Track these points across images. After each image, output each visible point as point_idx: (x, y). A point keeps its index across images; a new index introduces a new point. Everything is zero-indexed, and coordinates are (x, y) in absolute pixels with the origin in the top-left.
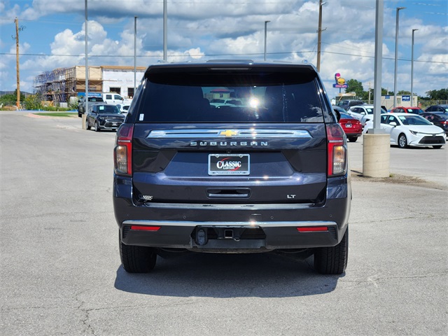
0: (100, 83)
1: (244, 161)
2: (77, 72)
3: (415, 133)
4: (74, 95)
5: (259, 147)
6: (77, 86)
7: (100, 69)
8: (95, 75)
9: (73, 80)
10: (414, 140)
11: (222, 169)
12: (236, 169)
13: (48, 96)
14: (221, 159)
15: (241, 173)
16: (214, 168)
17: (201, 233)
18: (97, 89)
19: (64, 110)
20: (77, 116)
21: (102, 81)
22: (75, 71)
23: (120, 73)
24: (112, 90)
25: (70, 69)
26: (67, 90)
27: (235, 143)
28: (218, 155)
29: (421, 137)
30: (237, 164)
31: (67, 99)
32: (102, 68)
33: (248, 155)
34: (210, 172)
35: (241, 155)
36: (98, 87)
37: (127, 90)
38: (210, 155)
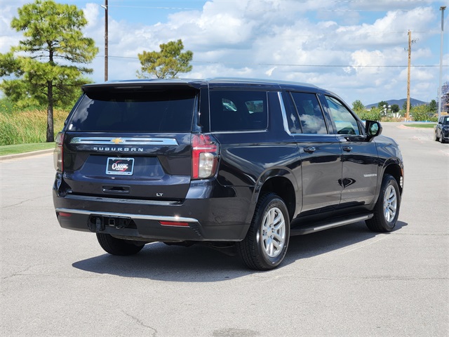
1: (130, 163)
5: (137, 152)
11: (115, 170)
14: (115, 161)
16: (110, 169)
17: (98, 221)
27: (121, 149)
28: (113, 159)
30: (125, 166)
34: (107, 172)
35: (129, 159)
38: (109, 158)
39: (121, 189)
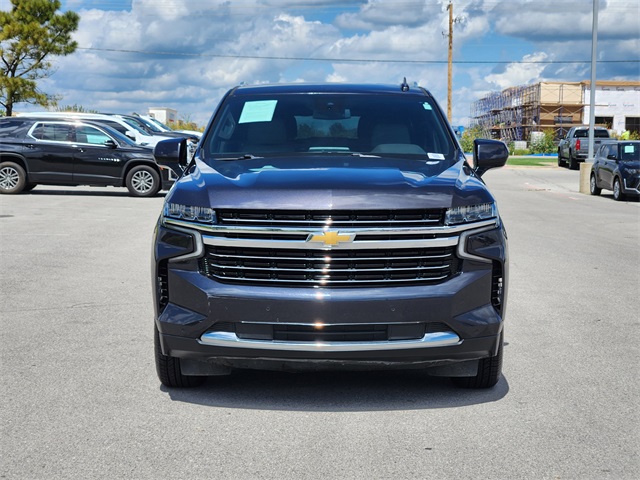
0: (579, 109)
2: (543, 92)
4: (537, 129)
6: (541, 114)
7: (580, 87)
8: (571, 95)
9: (536, 105)
13: (493, 130)
18: (574, 119)
19: (523, 153)
20: (557, 164)
21: (583, 106)
22: (539, 91)
23: (614, 93)
24: (599, 120)
25: (531, 88)
26: (524, 121)
31: (525, 137)
32: (583, 85)
36: (576, 116)
37: (624, 120)
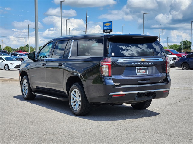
3: (12, 64)
10: (12, 67)
11: (140, 73)
12: (144, 72)
14: (139, 69)
15: (146, 74)
16: (138, 72)
27: (145, 63)
28: (138, 68)
29: (15, 66)
30: (144, 71)
33: (147, 67)
34: (137, 74)
35: (145, 68)
38: (136, 68)
39: (144, 80)
